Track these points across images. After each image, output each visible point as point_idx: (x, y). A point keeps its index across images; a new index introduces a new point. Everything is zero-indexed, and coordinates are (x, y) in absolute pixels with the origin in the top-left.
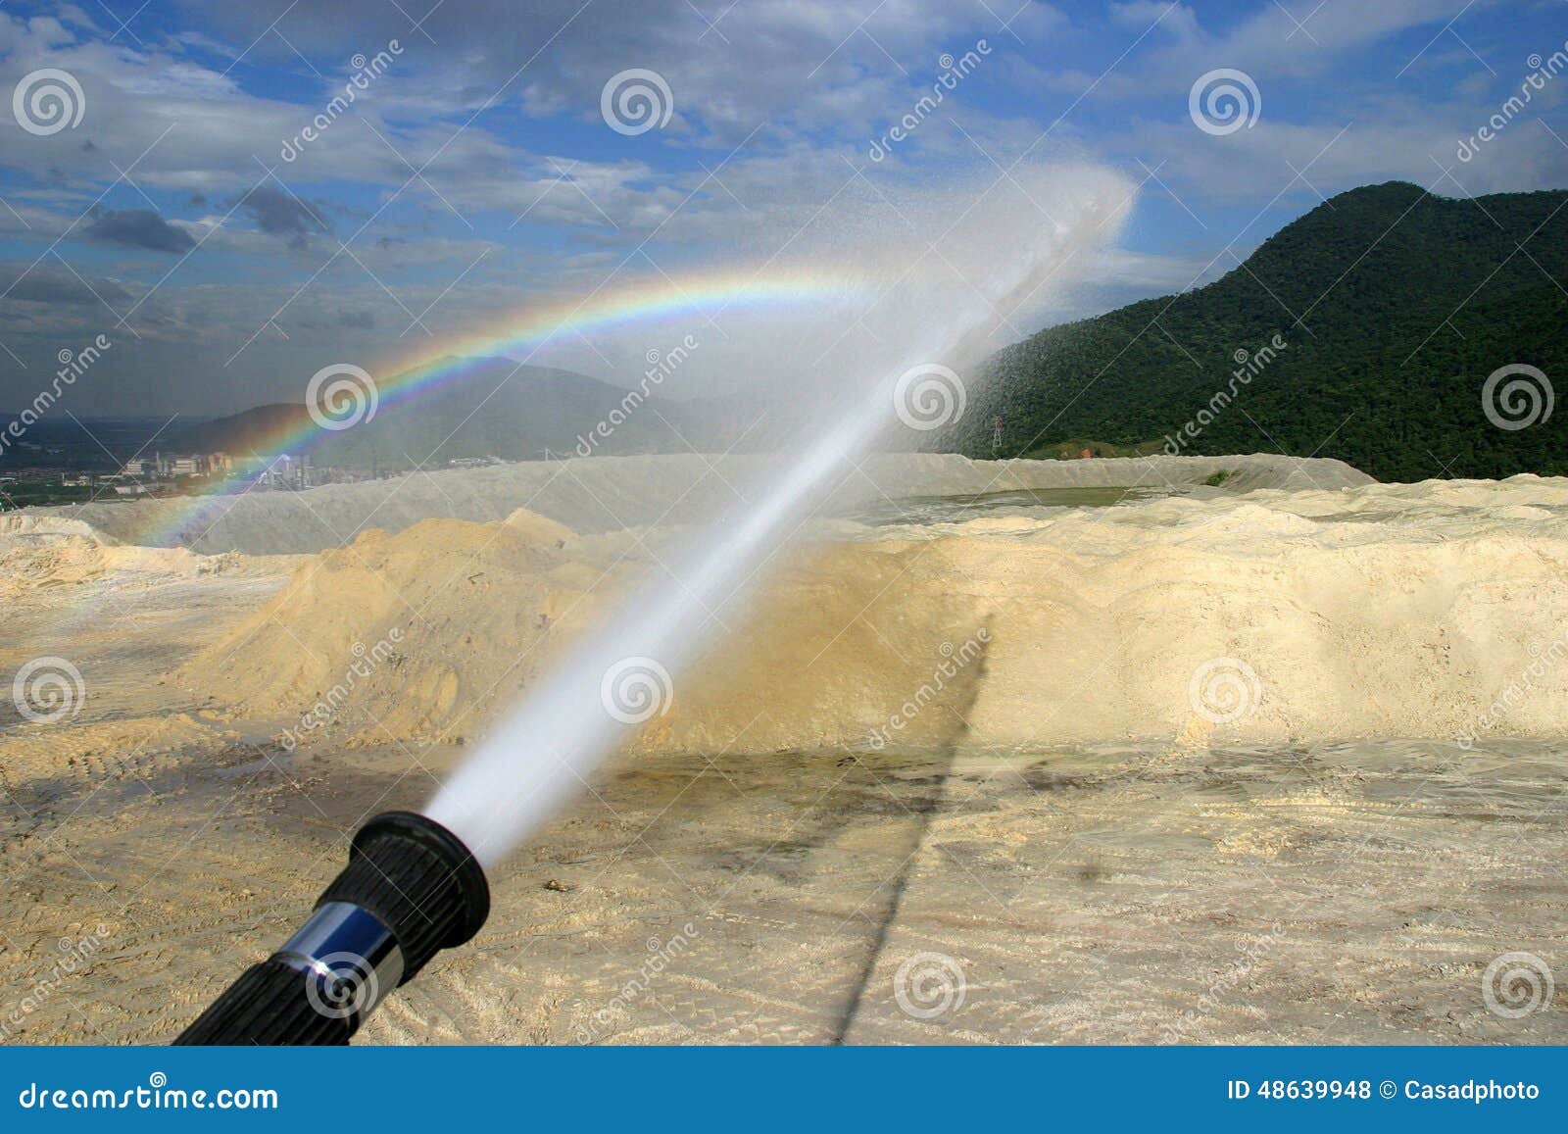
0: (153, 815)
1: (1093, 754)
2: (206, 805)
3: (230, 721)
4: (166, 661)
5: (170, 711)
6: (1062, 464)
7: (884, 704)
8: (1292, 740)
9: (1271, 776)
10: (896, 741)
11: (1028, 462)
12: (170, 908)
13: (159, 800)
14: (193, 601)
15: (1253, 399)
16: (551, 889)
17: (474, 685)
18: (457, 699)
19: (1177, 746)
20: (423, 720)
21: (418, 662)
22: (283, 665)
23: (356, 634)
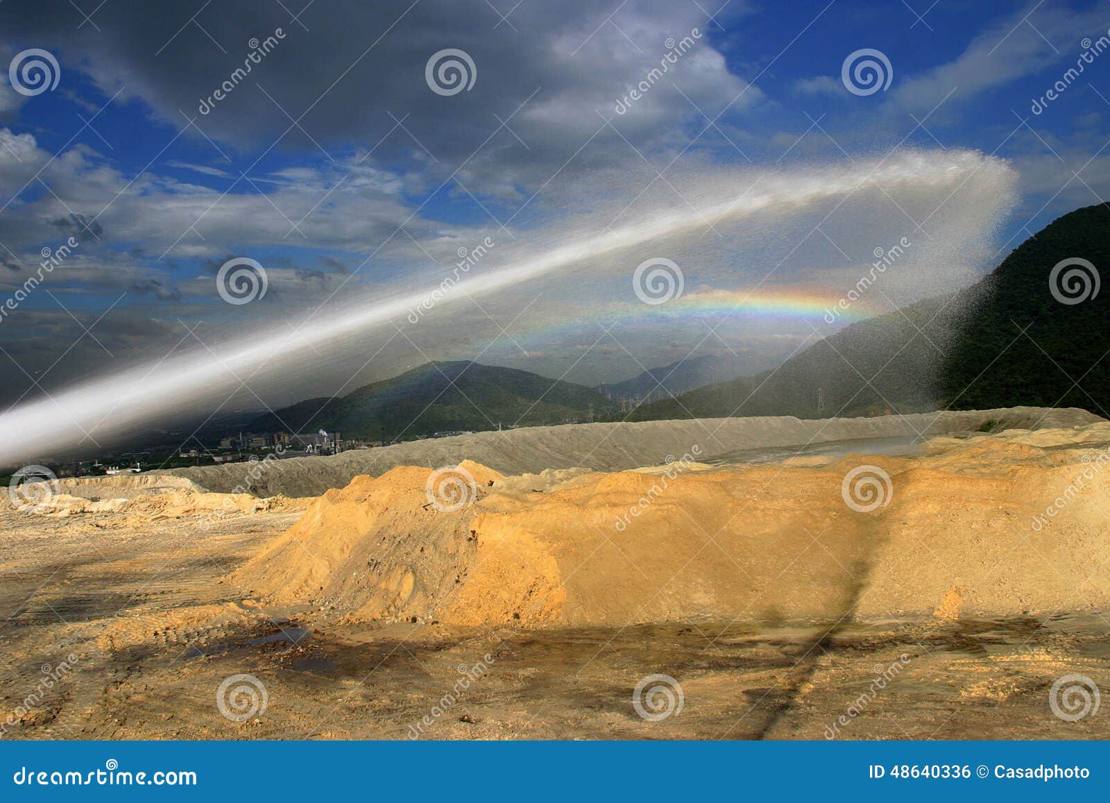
0: (203, 669)
1: (868, 625)
2: (239, 663)
3: (262, 607)
4: (227, 567)
5: (224, 601)
6: (869, 420)
7: (714, 590)
8: (1025, 613)
9: (1006, 638)
10: (722, 617)
11: (843, 420)
12: (205, 731)
13: (209, 660)
14: (248, 529)
15: (1013, 367)
16: (464, 721)
17: (425, 581)
18: (413, 591)
19: (935, 618)
20: (390, 606)
21: (387, 565)
22: (298, 569)
23: (348, 547)
